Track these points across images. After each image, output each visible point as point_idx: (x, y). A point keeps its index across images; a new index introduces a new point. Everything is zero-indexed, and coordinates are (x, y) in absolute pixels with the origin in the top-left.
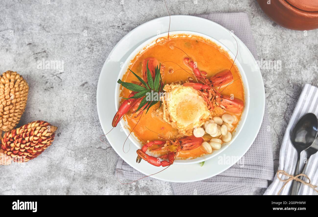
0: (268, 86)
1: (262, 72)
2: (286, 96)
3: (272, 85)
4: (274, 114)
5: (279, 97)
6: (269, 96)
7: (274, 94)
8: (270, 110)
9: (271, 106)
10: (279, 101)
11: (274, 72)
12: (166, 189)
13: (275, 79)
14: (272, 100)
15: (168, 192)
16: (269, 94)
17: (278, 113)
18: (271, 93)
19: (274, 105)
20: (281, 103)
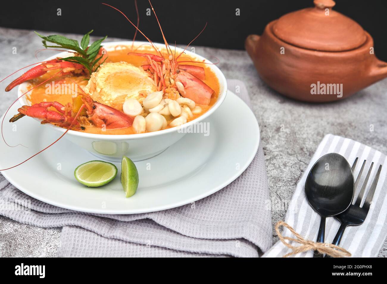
0: (269, 149)
1: (262, 136)
2: (299, 162)
3: (276, 149)
4: (278, 178)
5: (286, 161)
6: (270, 159)
7: (278, 157)
8: (272, 172)
9: (273, 169)
10: (287, 166)
11: (280, 138)
12: (48, 244)
13: (280, 144)
14: (275, 164)
15: (49, 251)
16: (271, 157)
17: (285, 177)
18: (273, 156)
19: (278, 168)
20: (290, 168)
